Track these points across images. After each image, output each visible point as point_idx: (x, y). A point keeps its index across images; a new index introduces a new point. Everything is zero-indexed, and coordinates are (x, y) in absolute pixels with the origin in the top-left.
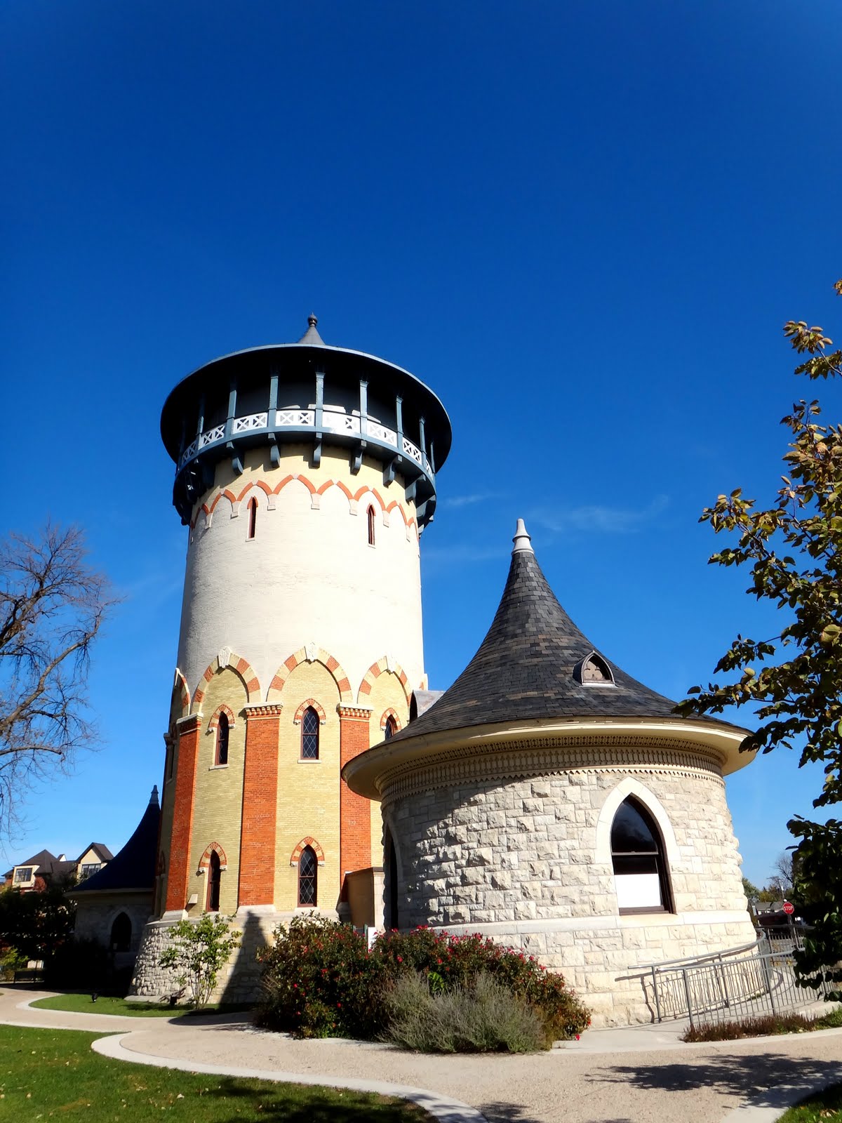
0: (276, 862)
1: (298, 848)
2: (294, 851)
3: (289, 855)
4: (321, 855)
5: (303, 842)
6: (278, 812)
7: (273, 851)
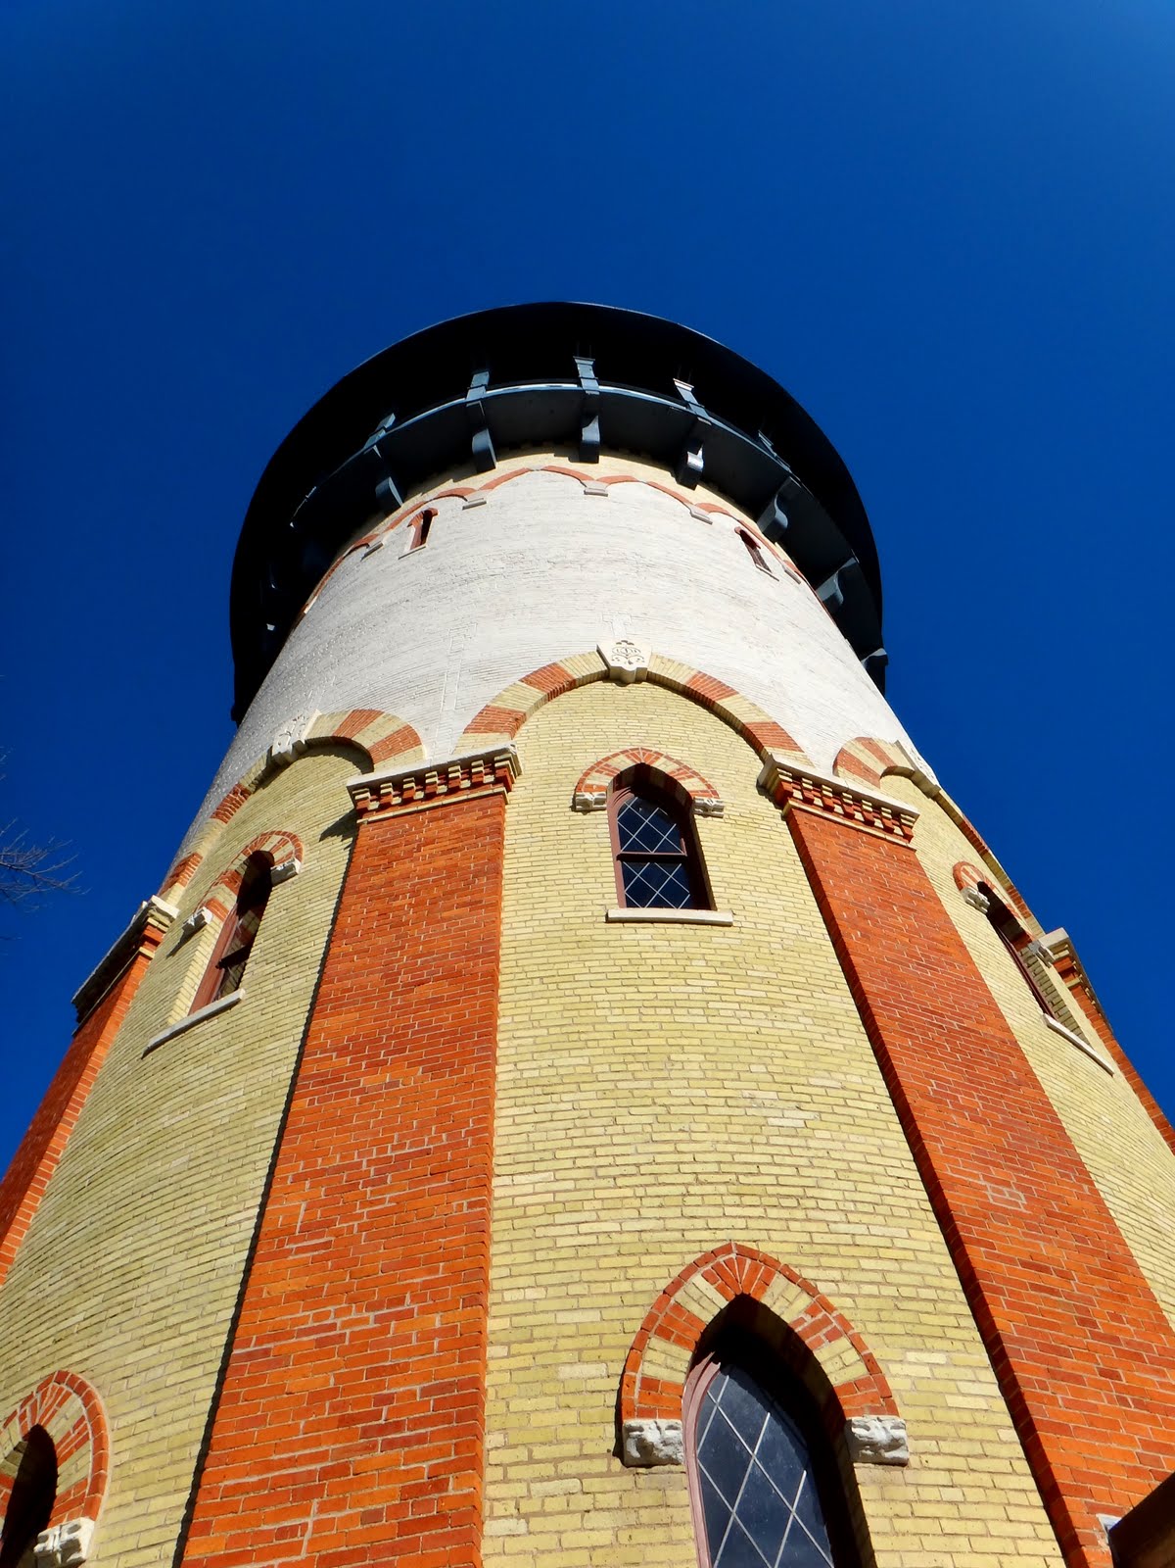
0: (491, 1440)
1: (662, 1321)
2: (639, 1346)
3: (599, 1377)
4: (860, 1371)
5: (698, 1279)
6: (501, 1125)
7: (471, 1343)
